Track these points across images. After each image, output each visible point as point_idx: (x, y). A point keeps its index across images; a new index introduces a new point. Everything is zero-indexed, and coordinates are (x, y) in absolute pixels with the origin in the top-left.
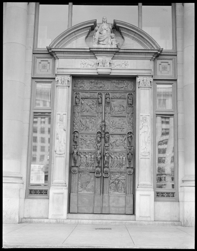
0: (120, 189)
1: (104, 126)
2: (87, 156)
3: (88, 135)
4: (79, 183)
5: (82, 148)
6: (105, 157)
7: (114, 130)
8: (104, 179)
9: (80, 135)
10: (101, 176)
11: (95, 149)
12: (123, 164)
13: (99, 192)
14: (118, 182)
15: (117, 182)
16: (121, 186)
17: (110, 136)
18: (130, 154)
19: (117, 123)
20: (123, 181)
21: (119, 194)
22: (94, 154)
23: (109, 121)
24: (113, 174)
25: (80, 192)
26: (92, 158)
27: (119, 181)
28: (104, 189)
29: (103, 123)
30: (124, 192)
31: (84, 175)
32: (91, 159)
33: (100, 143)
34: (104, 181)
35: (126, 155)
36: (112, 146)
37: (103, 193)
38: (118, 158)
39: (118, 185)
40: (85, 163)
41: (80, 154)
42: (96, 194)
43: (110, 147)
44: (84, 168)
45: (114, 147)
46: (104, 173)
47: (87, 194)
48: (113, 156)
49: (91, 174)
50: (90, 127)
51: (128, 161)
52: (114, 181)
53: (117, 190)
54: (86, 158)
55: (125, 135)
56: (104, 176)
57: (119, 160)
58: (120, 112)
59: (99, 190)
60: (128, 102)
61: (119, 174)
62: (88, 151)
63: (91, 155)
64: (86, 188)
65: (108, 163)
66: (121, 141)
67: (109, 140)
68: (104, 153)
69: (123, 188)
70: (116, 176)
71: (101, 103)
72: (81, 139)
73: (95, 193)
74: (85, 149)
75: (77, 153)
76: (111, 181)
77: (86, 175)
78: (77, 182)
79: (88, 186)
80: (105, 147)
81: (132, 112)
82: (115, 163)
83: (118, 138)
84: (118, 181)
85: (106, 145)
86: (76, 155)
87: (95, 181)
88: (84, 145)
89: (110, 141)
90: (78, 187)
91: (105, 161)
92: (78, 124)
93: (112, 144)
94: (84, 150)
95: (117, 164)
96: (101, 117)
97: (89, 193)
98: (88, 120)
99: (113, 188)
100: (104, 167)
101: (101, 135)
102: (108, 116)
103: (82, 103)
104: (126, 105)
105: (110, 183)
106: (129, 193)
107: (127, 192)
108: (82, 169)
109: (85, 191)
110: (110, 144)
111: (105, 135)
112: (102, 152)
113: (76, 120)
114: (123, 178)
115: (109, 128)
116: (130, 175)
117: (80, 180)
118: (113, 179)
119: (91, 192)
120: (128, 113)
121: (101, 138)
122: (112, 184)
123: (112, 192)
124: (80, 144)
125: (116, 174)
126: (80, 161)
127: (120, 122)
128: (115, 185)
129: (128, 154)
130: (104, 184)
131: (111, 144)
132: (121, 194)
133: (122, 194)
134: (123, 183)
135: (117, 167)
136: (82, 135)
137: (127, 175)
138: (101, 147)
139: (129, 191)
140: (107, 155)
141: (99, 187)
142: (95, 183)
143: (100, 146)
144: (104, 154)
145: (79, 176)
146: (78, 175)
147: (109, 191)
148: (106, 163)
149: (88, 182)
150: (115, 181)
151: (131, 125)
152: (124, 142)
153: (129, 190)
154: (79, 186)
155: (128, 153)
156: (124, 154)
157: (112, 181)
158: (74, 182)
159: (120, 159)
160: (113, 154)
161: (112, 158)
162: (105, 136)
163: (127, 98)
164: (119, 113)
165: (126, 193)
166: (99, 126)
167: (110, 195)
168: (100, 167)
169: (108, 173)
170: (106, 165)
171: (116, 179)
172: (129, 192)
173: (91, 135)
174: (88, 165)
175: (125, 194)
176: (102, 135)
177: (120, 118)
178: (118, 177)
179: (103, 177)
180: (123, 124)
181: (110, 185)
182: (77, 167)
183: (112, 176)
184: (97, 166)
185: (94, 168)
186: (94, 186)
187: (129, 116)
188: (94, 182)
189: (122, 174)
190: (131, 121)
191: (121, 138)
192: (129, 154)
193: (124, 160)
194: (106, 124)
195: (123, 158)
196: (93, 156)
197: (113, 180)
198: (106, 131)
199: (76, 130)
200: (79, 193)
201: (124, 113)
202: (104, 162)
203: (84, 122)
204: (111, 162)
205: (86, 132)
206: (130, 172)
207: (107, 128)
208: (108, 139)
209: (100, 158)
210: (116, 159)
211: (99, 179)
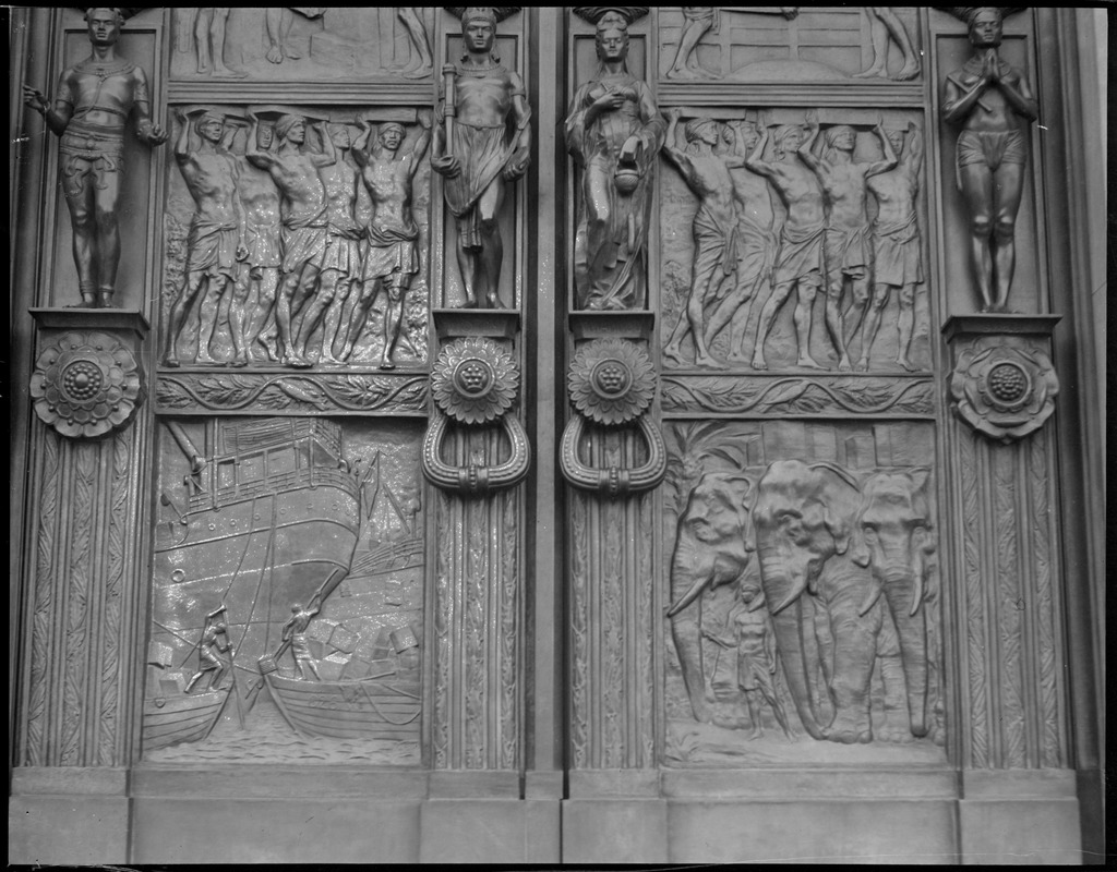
0: (848, 680)
2: (293, 163)
4: (172, 591)
5: (212, 48)
6: (580, 166)
8: (578, 528)
10: (530, 476)
11: (418, 66)
12: (883, 277)
13: (504, 744)
14: (813, 574)
15: (789, 563)
16: (857, 635)
18: (995, 113)
20: (895, 556)
21: (833, 770)
22: (415, 141)
24: (716, 438)
25: (181, 755)
26: (376, 200)
27: (824, 543)
28: (579, 697)
30: (920, 734)
31: (251, 469)
32: (364, 216)
34: (579, 554)
35: (923, 140)
37: (564, 760)
38: (797, 183)
39: (815, 612)
40: (271, 278)
41: (184, 140)
42: (444, 768)
44: (246, 348)
46: (573, 430)
47: (289, 771)
48: (709, 168)
49: (361, 449)
51: (955, 236)
52: (736, 549)
53: (802, 699)
54: (285, 195)
56: (577, 471)
57: (809, 217)
59: (501, 711)
61: (825, 438)
62: (318, 85)
63: (360, 159)
64: (286, 675)
65: (640, 259)
68: (563, 112)
69: (891, 670)
70: (779, 472)
73: (429, 755)
74: (261, 71)
75: (130, 113)
76: (697, 558)
77: (286, 460)
78: (125, 586)
79: (319, 649)
82: (749, 272)
84: (803, 557)
86: (109, 149)
87: (432, 567)
90: (143, 665)
91: (597, 225)
94: (243, 83)
95: (784, 277)
97: (330, 752)
99: (727, 675)
100: (574, 328)
105: (685, 591)
106: (1014, 744)
107: (979, 730)
108: (221, 369)
109: (266, 726)
112: (533, 101)
114: (885, 500)
116: (1003, 457)
117: (177, 558)
118: (729, 520)
119: (368, 751)
122: (719, 604)
123: (710, 734)
125: (778, 449)
126: (191, 242)
128: (754, 621)
129: (955, 124)
130: (580, 605)
132: (873, 769)
133: (893, 770)
134: (890, 591)
135: (783, 326)
137: (965, 455)
139: (998, 715)
140: (613, 127)
141: (501, 661)
142: (431, 597)
144: (577, 119)
145: (172, 485)
146: (152, 474)
147: (658, 722)
148: (599, 269)
149: (322, 585)
150: (761, 551)
153: (1010, 698)
154: (163, 653)
155: (955, 104)
156: (893, 124)
157: (707, 560)
158: (80, 580)
159: (827, 200)
160: (707, 132)
161: (698, 191)
165: (956, 751)
167: (684, 793)
168: (511, 328)
169: (634, 428)
170: (609, 300)
171: (782, 517)
172: (1014, 724)
174: (312, 312)
175: (930, 771)
178: (811, 494)
179: (563, 484)
181: (686, 626)
182: (132, 327)
183: (715, 477)
184: (455, 303)
185: (418, 344)
186: (408, 642)
188: (406, 582)
189: (861, 439)
192: (971, 110)
193: (884, 213)
195: (870, 195)
196: (386, 174)
197: (725, 537)
200: (158, 757)
202: (579, 241)
204: (684, 257)
206: (1004, 395)
209: (508, 182)
210: (760, 209)
211: (494, 530)
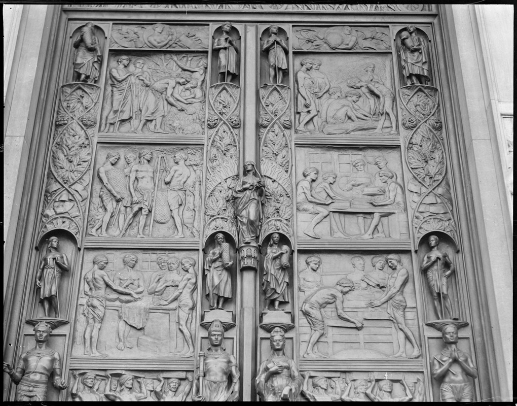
1: (255, 195)
2: (126, 397)
3: (141, 255)
5: (92, 343)
7: (326, 224)
9: (90, 256)
11: (187, 352)
17: (300, 262)
18: (457, 375)
19: (342, 181)
23: (287, 167)
29: (251, 180)
33: (231, 308)
35: (424, 386)
36: (312, 324)
41: (78, 387)
43: (303, 331)
45: (331, 332)
50: (161, 212)
55: (405, 259)
58: (358, 124)
60: (401, 68)
62: (140, 361)
66: (382, 297)
67: (290, 285)
68: (254, 375)
71: (235, 77)
72: (93, 284)
74: (114, 354)
75: (53, 374)
80: (262, 334)
81: (432, 121)
83: (356, 277)
85: (274, 317)
88: (112, 325)
89: (299, 298)
92: (78, 187)
93: (315, 313)
94: (105, 359)
96: (232, 150)
98: (146, 170)
101: (236, 249)
102: (280, 140)
103: (112, 77)
104: (388, 83)
110: (297, 313)
111: (261, 250)
112: (241, 369)
113: (66, 164)
115: (285, 212)
120: (413, 127)
121: (231, 271)
124: (82, 319)
127: (359, 181)
131: (306, 314)
136: (101, 256)
138: (233, 333)
143: (227, 327)
144: (261, 379)
151: (440, 191)
152: (399, 298)
155: (438, 370)
162: (260, 262)
163: (393, 50)
164: (350, 125)
166: (218, 203)
173: (164, 256)
176: (245, 252)
177: (357, 156)
180: (383, 192)
187: (417, 139)
190: (433, 168)
191: (377, 276)
194: (270, 186)
198: (267, 229)
199: (59, 225)
201: (380, 125)
203: (117, 180)
205: (136, 237)
207: (277, 210)
208: (283, 278)
